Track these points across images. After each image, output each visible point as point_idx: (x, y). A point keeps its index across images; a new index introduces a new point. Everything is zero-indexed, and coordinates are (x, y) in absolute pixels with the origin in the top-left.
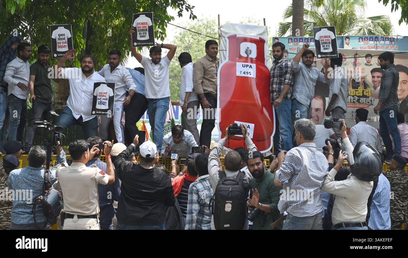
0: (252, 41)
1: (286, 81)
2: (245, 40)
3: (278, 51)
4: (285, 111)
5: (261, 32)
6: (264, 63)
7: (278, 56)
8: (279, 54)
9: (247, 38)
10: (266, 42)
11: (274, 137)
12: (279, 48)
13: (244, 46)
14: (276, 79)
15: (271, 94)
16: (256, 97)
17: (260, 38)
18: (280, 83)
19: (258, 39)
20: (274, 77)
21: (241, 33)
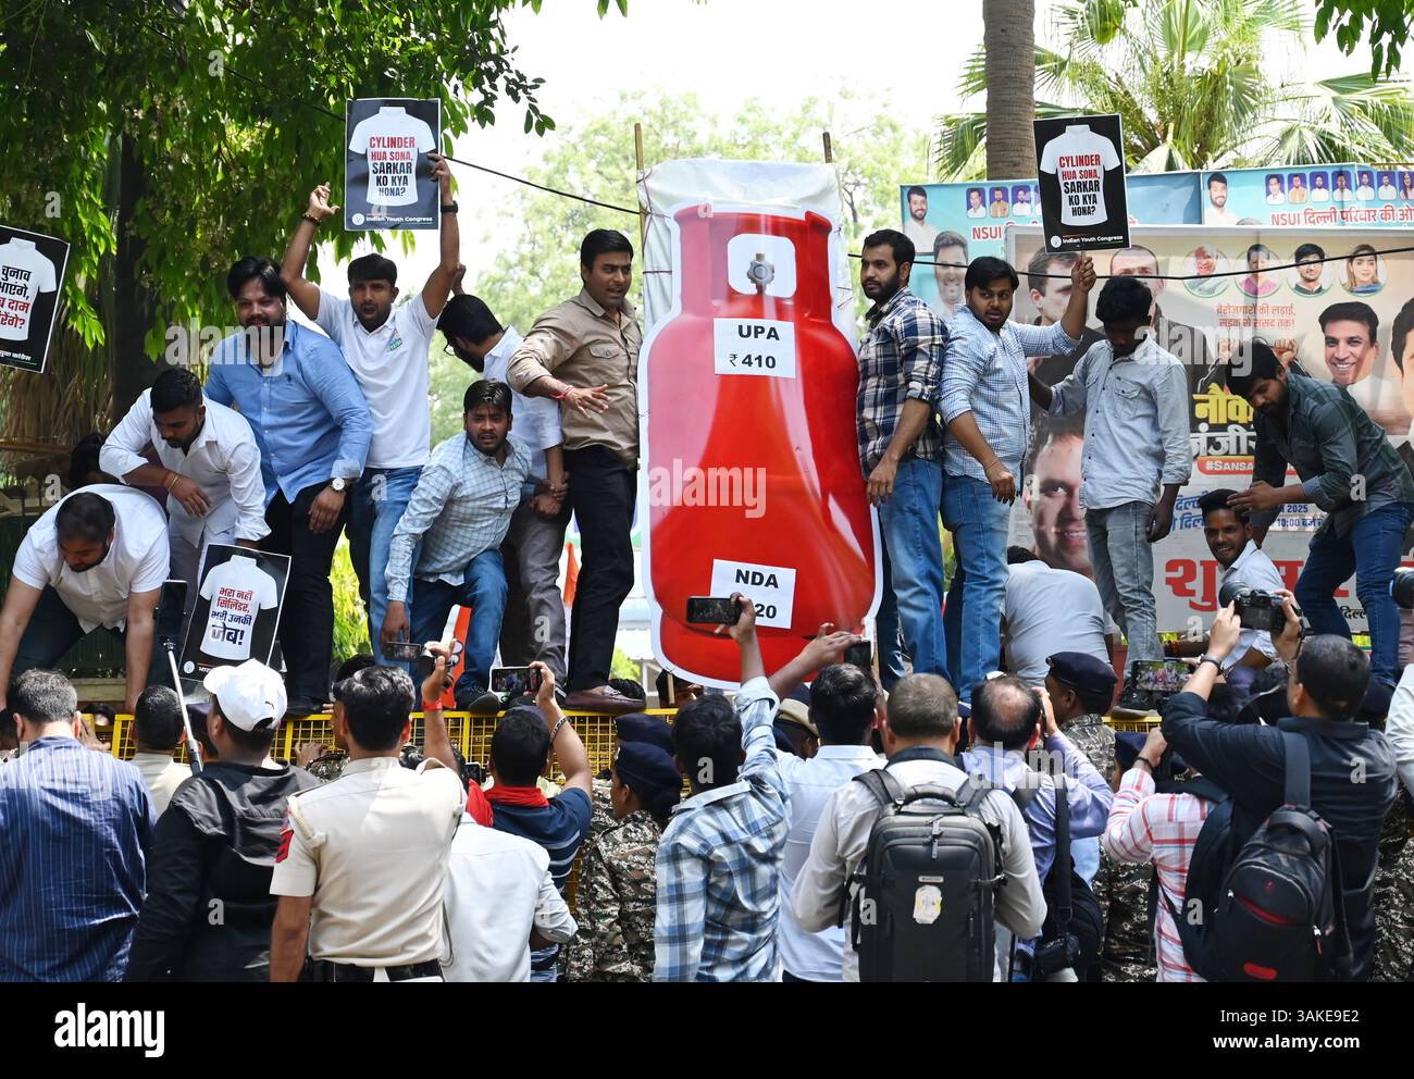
0: (780, 227)
1: (912, 384)
2: (750, 224)
3: (879, 264)
4: (914, 512)
5: (813, 190)
6: (828, 316)
7: (879, 284)
8: (885, 275)
9: (758, 215)
10: (835, 228)
12: (885, 251)
13: (742, 251)
14: (872, 382)
15: (860, 447)
16: (803, 458)
17: (808, 214)
18: (889, 399)
19: (802, 217)
21: (728, 196)
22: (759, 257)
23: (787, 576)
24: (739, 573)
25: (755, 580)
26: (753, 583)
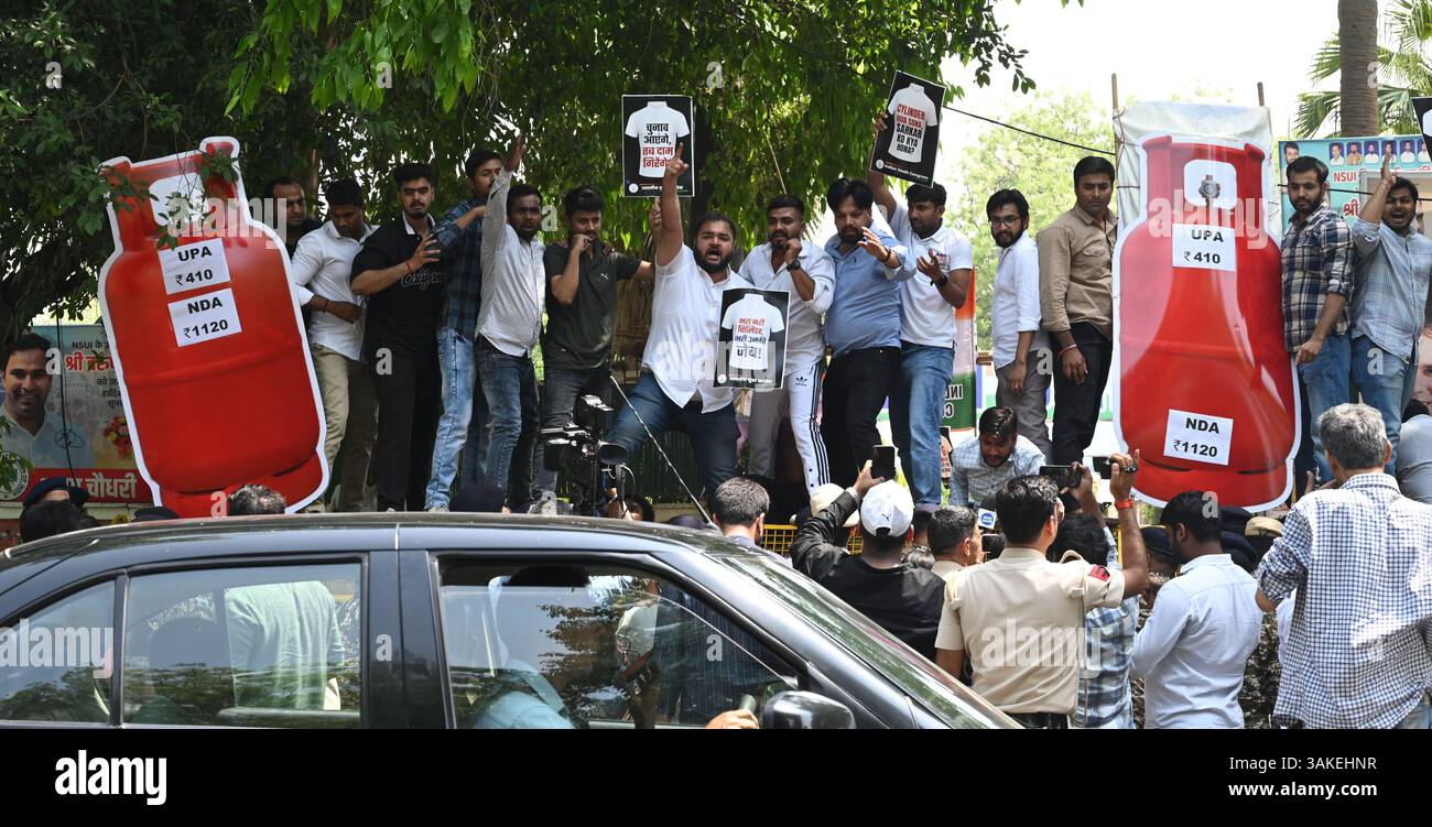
0: (1221, 154)
1: (1332, 282)
2: (1200, 152)
4: (1331, 377)
5: (1250, 126)
7: (1309, 201)
8: (1311, 194)
9: (1206, 145)
10: (1267, 157)
11: (1296, 461)
12: (1309, 175)
13: (1195, 171)
14: (1298, 274)
15: (1286, 324)
16: (1238, 334)
17: (1247, 146)
18: (1314, 290)
19: (1241, 148)
20: (1292, 269)
21: (1186, 132)
22: (1208, 177)
23: (1226, 424)
24: (1189, 420)
25: (1202, 426)
26: (1200, 429)
